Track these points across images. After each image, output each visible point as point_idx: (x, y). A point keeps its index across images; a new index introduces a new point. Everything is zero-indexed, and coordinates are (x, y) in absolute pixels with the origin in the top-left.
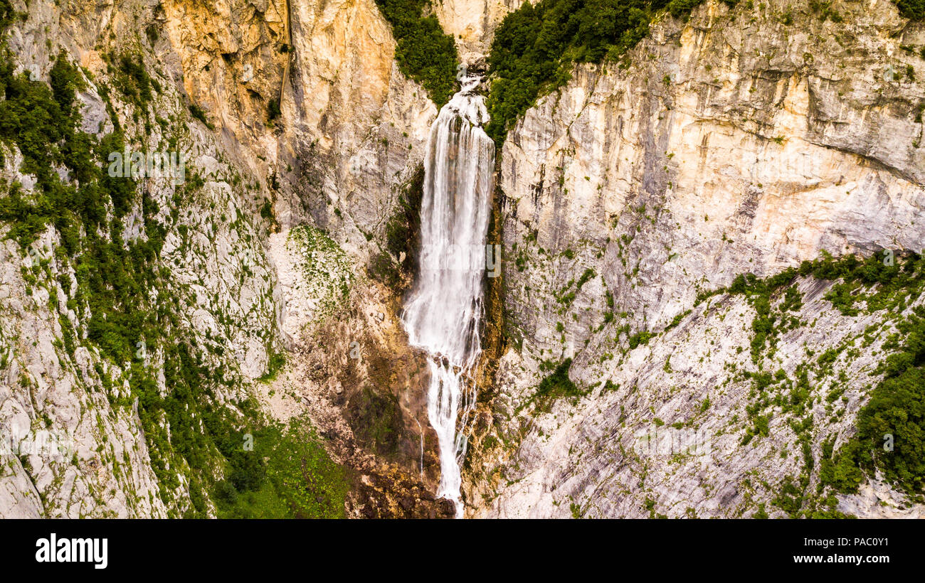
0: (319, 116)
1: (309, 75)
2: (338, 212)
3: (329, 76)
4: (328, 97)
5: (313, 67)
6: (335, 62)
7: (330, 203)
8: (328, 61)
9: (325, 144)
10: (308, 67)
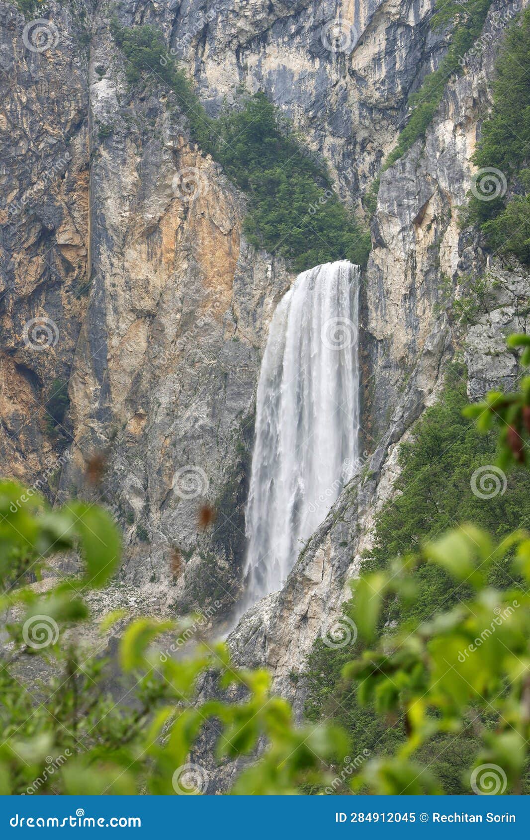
0: (128, 380)
1: (116, 311)
2: (143, 535)
3: (147, 304)
4: (144, 344)
5: (123, 296)
6: (158, 281)
7: (131, 520)
8: (147, 281)
9: (134, 427)
10: (114, 297)
